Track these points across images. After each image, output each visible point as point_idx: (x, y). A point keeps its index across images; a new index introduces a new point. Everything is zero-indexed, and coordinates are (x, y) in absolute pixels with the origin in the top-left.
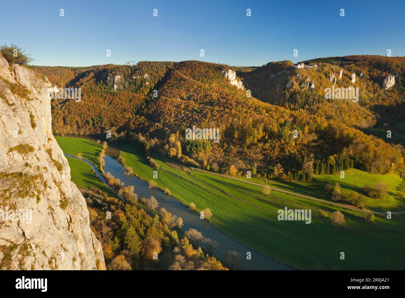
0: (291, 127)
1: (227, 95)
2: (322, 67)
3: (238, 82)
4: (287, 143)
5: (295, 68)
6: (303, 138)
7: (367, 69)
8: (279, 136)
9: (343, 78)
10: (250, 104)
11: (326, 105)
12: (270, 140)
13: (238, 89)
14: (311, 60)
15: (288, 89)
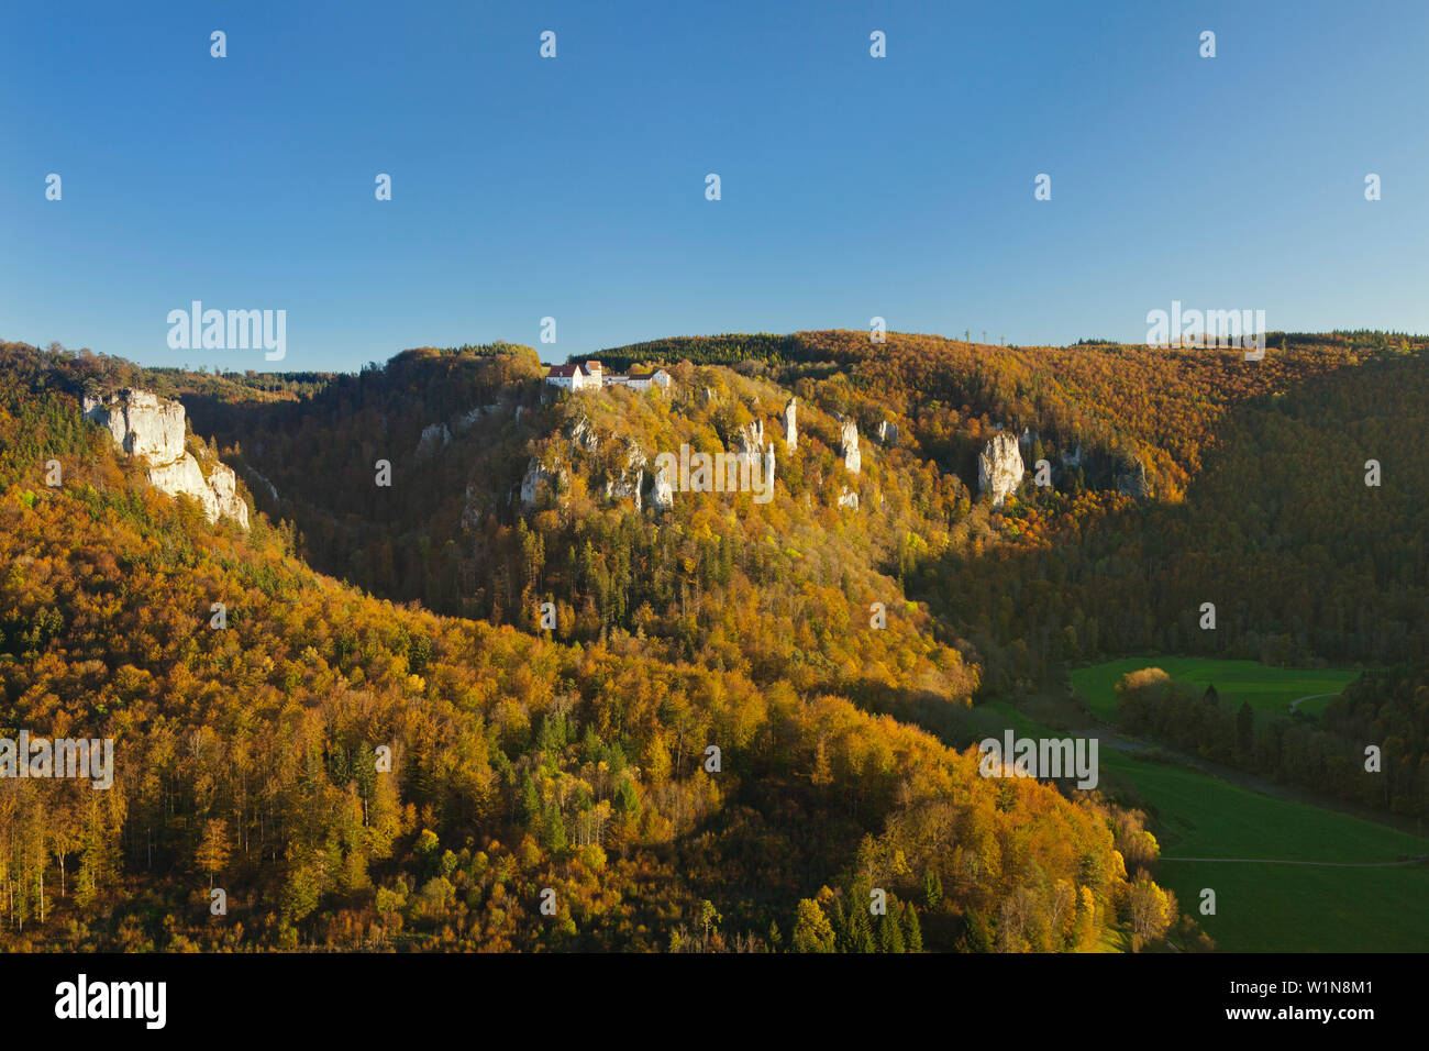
0: (571, 750)
1: (126, 566)
2: (699, 390)
3: (207, 471)
4: (562, 858)
5: (554, 389)
6: (647, 813)
7: (901, 401)
8: (510, 819)
9: (805, 447)
10: (297, 621)
11: (743, 599)
12: (449, 853)
13: (212, 520)
14: (636, 348)
15: (532, 514)
